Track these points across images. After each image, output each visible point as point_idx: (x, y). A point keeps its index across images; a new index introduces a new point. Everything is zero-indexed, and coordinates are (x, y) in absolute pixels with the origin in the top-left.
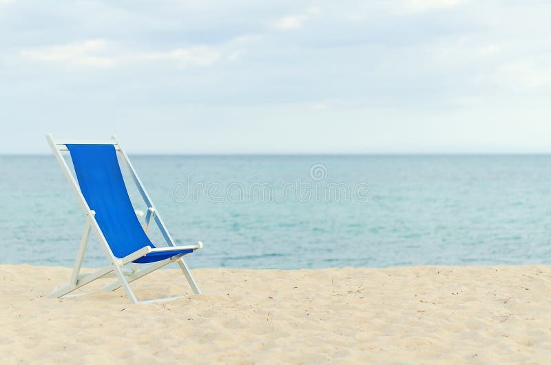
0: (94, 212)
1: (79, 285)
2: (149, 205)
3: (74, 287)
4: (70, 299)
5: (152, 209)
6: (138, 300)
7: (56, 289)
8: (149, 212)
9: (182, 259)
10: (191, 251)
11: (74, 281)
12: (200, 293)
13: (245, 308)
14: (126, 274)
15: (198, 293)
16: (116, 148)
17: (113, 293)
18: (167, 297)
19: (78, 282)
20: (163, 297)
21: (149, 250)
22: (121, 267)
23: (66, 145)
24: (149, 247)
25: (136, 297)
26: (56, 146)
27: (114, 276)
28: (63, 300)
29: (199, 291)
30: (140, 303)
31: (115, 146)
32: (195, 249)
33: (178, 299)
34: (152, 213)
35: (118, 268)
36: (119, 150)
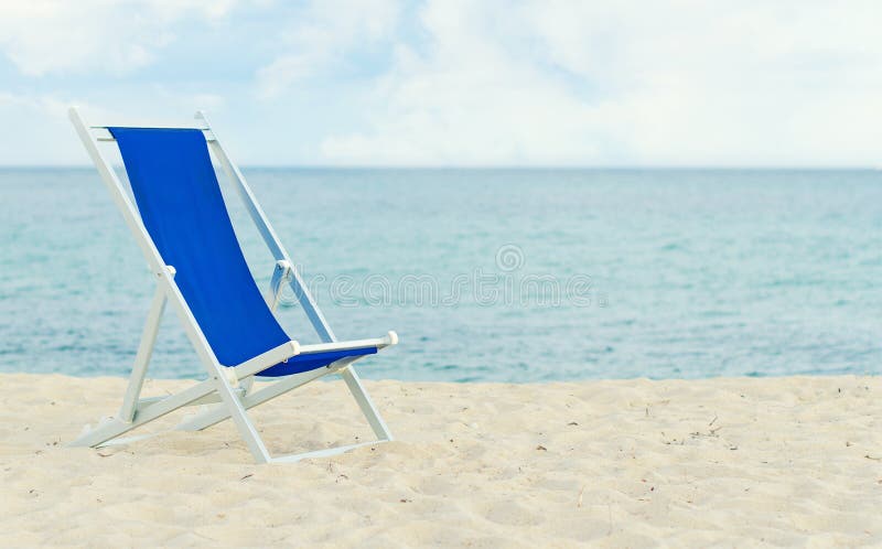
0: (172, 270)
1: (137, 421)
2: (278, 255)
3: (128, 423)
4: (118, 449)
5: (286, 264)
7: (87, 429)
8: (279, 269)
9: (350, 367)
10: (373, 350)
11: (129, 413)
12: (391, 438)
15: (386, 438)
16: (208, 136)
17: (202, 437)
18: (322, 447)
19: (136, 416)
22: (232, 383)
23: (111, 130)
24: (295, 343)
26: (90, 132)
27: (218, 400)
28: (105, 451)
29: (388, 433)
30: (275, 460)
31: (204, 132)
32: (383, 346)
33: (349, 451)
34: (286, 271)
35: (228, 386)
36: (212, 142)
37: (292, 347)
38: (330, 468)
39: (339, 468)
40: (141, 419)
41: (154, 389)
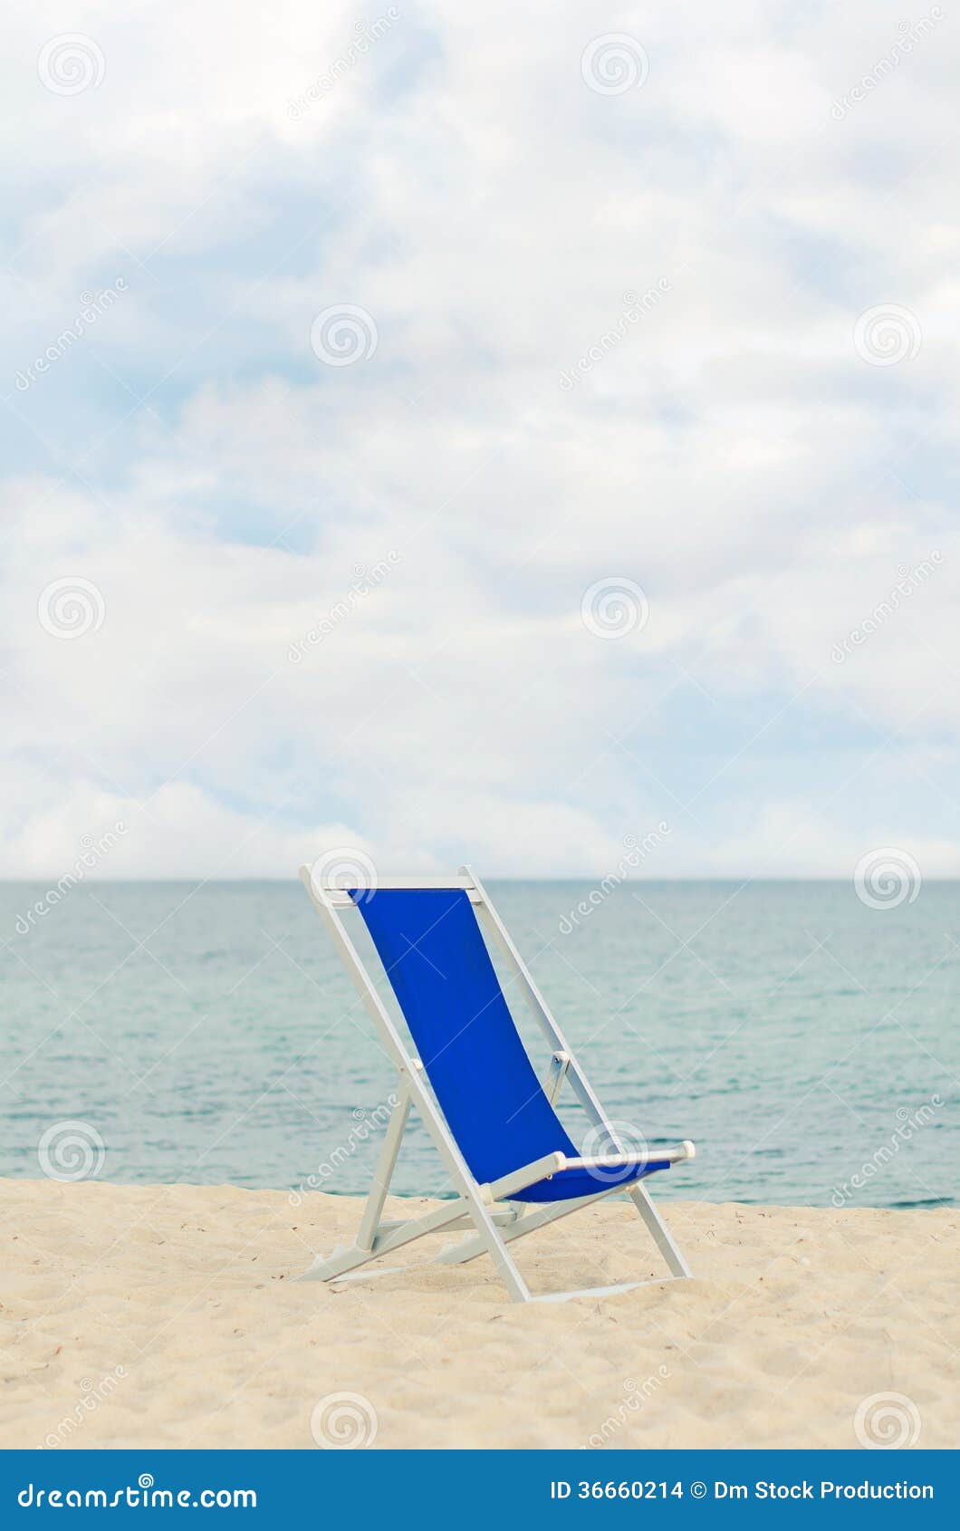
0: (418, 1064)
1: (380, 1249)
2: (557, 1045)
3: (366, 1253)
4: (356, 1284)
5: (565, 1056)
6: (531, 1290)
7: (319, 1260)
8: (558, 1061)
10: (665, 1164)
11: (367, 1239)
12: (689, 1275)
13: (810, 1318)
14: (497, 1221)
15: (683, 1275)
16: (472, 898)
17: (463, 1271)
18: (603, 1284)
19: (375, 1243)
20: (592, 1283)
21: (560, 1161)
22: (486, 1204)
23: (350, 892)
24: (559, 1155)
25: (525, 1282)
27: (470, 1225)
28: (338, 1288)
29: (685, 1268)
30: (535, 1299)
31: (467, 891)
32: (676, 1160)
33: (633, 1290)
34: (564, 1065)
35: (481, 1207)
36: (479, 904)
37: (557, 1161)
38: (598, 1310)
39: (610, 1310)
40: (381, 1248)
41: (398, 1211)
